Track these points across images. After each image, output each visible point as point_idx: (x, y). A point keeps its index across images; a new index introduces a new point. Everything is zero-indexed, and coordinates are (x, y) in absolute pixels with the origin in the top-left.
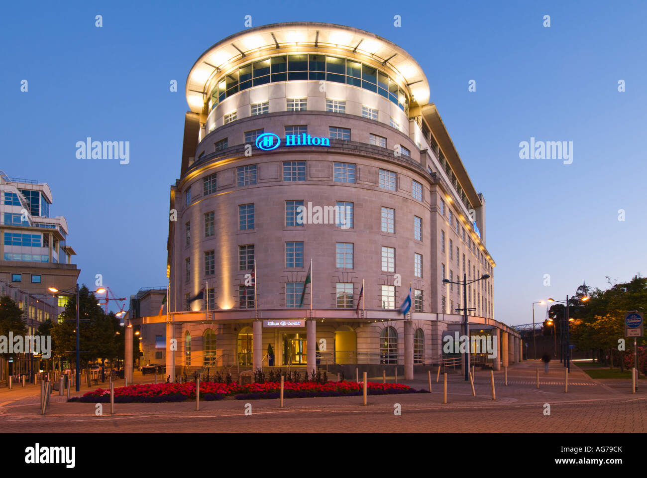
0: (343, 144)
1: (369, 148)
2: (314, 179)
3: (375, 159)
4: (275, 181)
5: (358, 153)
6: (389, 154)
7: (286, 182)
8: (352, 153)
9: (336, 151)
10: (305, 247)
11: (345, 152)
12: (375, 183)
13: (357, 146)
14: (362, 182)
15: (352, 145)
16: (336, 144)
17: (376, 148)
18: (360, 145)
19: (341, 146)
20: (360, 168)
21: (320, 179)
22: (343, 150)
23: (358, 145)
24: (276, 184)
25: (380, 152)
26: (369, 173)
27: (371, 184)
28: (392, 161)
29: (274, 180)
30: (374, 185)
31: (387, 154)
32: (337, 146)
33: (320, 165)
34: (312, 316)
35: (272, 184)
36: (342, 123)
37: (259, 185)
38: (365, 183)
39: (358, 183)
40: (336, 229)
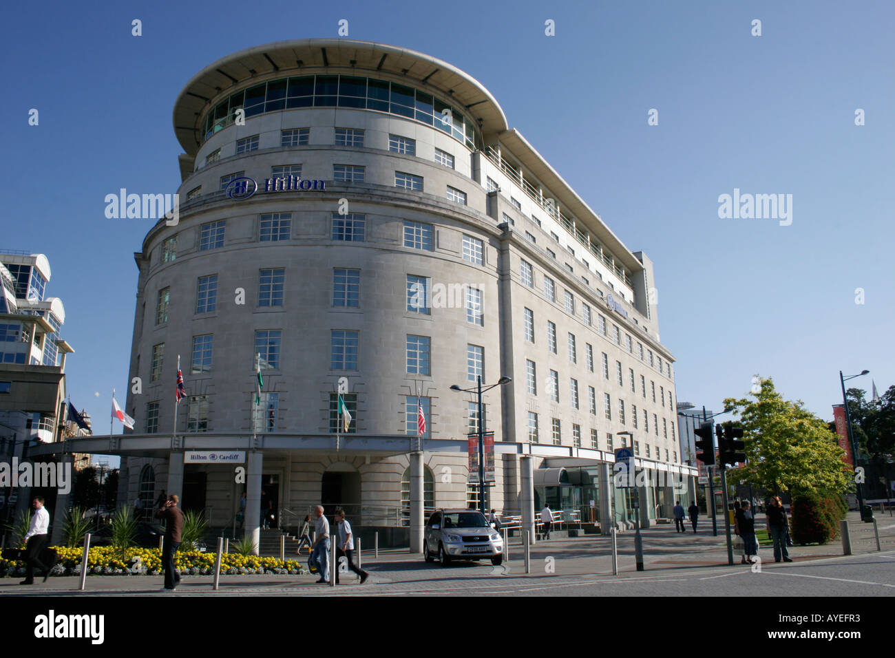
0: (347, 188)
1: (388, 192)
2: (302, 237)
3: (396, 206)
4: (248, 242)
5: (369, 199)
7: (263, 243)
8: (360, 198)
10: (283, 337)
12: (396, 240)
14: (374, 240)
15: (362, 188)
17: (399, 191)
18: (373, 188)
19: (343, 190)
20: (372, 220)
21: (311, 236)
22: (346, 196)
24: (248, 245)
26: (387, 226)
29: (246, 240)
30: (395, 243)
32: (338, 189)
33: (312, 218)
34: (256, 446)
35: (242, 246)
36: (352, 160)
37: (227, 248)
38: (380, 240)
39: (369, 241)
40: (331, 309)
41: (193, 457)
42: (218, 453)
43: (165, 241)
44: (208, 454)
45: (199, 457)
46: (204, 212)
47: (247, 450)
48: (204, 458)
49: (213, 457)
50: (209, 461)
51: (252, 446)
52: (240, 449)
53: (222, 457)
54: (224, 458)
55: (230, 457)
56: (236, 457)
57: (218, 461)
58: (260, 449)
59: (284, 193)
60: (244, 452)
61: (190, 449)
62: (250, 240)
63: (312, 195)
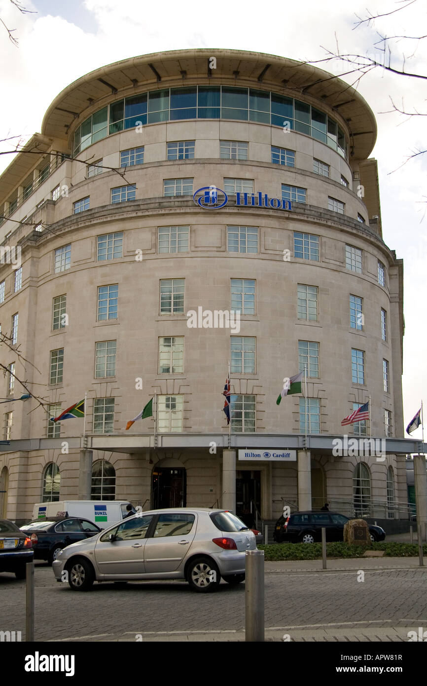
0: (305, 209)
1: (334, 216)
2: (270, 252)
3: (342, 231)
4: (217, 251)
5: (325, 223)
6: (355, 225)
7: (232, 253)
8: (318, 221)
9: (298, 217)
11: (309, 219)
12: (342, 263)
13: (321, 213)
14: (327, 260)
15: (315, 211)
16: (297, 208)
17: (341, 217)
19: (302, 211)
20: (325, 242)
21: (278, 252)
22: (308, 217)
23: (321, 211)
24: (218, 254)
25: (346, 222)
26: (335, 249)
27: (338, 263)
28: (361, 235)
29: (215, 249)
30: (341, 264)
31: (353, 226)
32: (298, 210)
33: (278, 235)
34: (304, 446)
35: (212, 254)
36: (297, 181)
37: (193, 254)
38: (331, 261)
39: (323, 262)
40: (298, 322)
41: (246, 455)
42: (271, 452)
44: (261, 452)
45: (253, 455)
47: (298, 450)
48: (258, 456)
49: (267, 455)
50: (263, 458)
51: (301, 446)
52: (290, 449)
53: (275, 455)
54: (277, 456)
55: (283, 456)
56: (288, 455)
57: (272, 459)
58: (309, 449)
59: (254, 209)
60: (295, 451)
61: (244, 448)
62: (219, 249)
63: (279, 214)
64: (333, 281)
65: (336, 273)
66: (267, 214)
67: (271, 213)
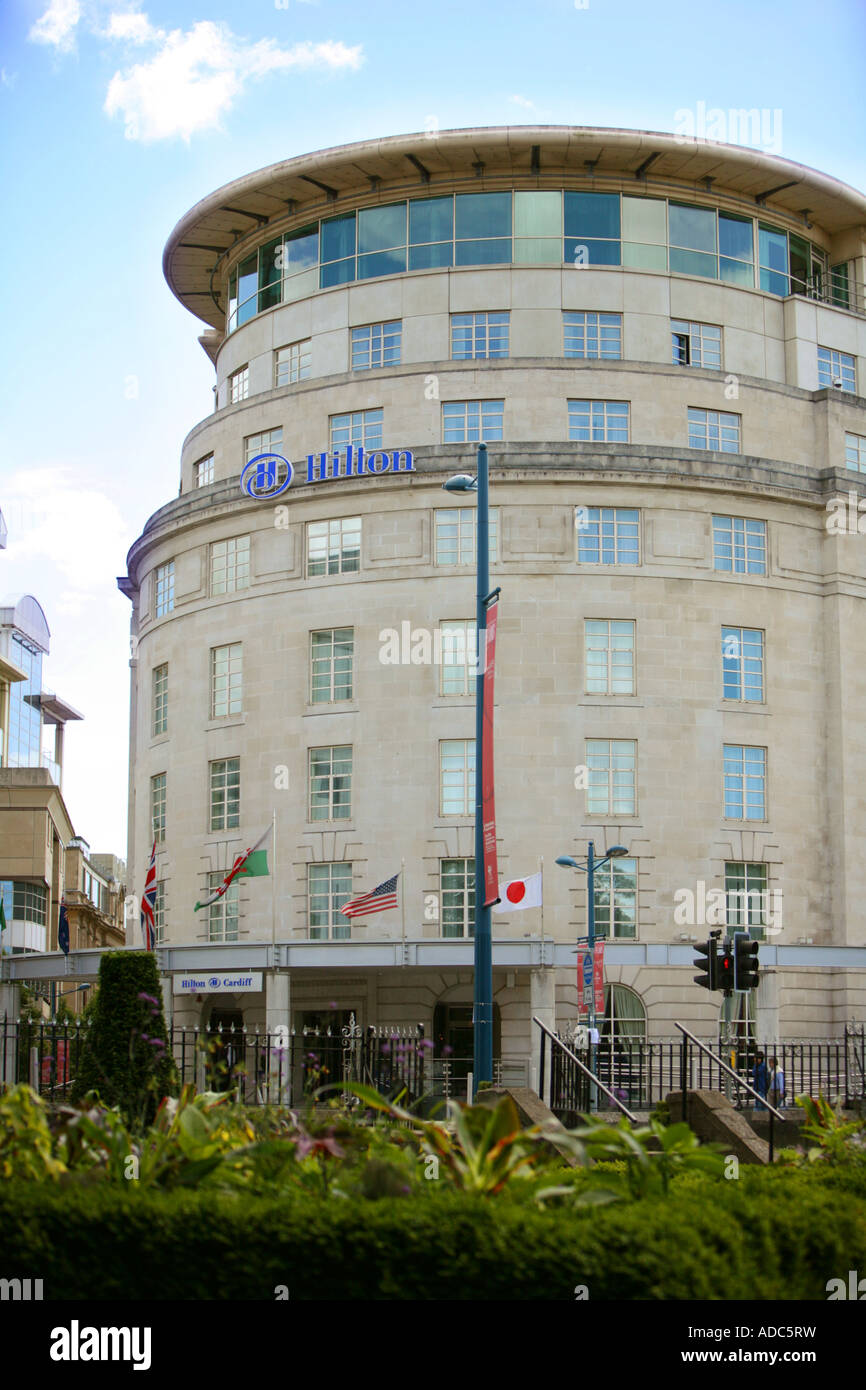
2: (381, 564)
4: (289, 579)
7: (313, 580)
10: (356, 759)
14: (516, 557)
18: (512, 451)
20: (510, 518)
21: (397, 562)
24: (288, 586)
26: (538, 528)
27: (549, 557)
29: (284, 576)
30: (558, 557)
32: (443, 463)
33: (396, 524)
34: (277, 964)
35: (278, 587)
36: (477, 388)
37: (253, 592)
38: (527, 557)
39: (505, 562)
40: (439, 702)
41: (185, 984)
42: (221, 977)
43: (156, 569)
44: (206, 978)
45: (194, 984)
46: (212, 520)
47: (265, 971)
48: (202, 984)
49: (214, 982)
50: (208, 989)
51: (272, 964)
52: (255, 970)
53: (227, 983)
54: (231, 984)
55: (240, 983)
56: (249, 982)
57: (222, 989)
58: (283, 969)
59: (342, 482)
60: (260, 974)
61: (182, 971)
62: (291, 575)
63: (392, 482)
64: (533, 600)
65: (542, 580)
66: (367, 487)
67: (374, 483)
